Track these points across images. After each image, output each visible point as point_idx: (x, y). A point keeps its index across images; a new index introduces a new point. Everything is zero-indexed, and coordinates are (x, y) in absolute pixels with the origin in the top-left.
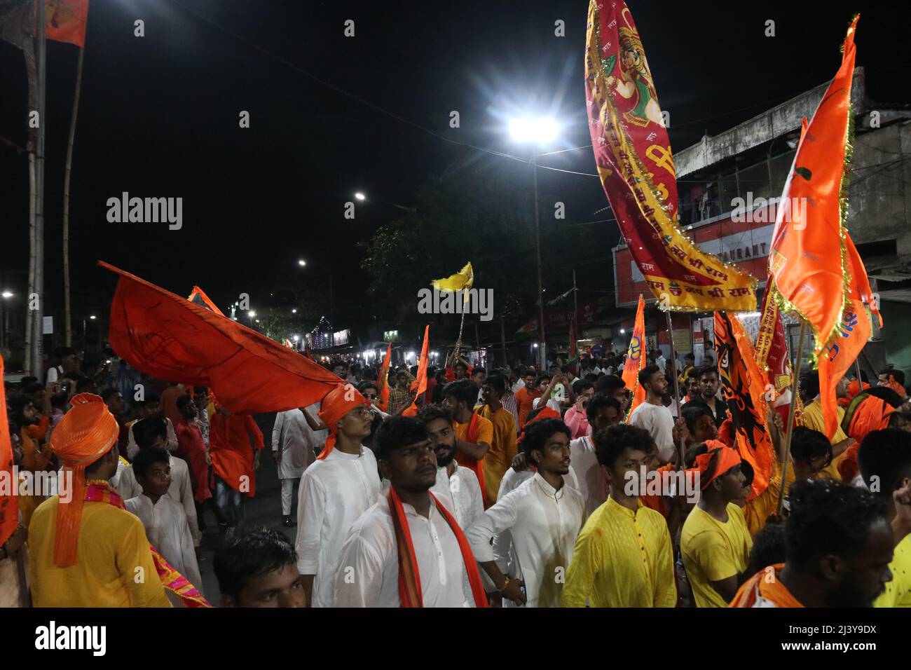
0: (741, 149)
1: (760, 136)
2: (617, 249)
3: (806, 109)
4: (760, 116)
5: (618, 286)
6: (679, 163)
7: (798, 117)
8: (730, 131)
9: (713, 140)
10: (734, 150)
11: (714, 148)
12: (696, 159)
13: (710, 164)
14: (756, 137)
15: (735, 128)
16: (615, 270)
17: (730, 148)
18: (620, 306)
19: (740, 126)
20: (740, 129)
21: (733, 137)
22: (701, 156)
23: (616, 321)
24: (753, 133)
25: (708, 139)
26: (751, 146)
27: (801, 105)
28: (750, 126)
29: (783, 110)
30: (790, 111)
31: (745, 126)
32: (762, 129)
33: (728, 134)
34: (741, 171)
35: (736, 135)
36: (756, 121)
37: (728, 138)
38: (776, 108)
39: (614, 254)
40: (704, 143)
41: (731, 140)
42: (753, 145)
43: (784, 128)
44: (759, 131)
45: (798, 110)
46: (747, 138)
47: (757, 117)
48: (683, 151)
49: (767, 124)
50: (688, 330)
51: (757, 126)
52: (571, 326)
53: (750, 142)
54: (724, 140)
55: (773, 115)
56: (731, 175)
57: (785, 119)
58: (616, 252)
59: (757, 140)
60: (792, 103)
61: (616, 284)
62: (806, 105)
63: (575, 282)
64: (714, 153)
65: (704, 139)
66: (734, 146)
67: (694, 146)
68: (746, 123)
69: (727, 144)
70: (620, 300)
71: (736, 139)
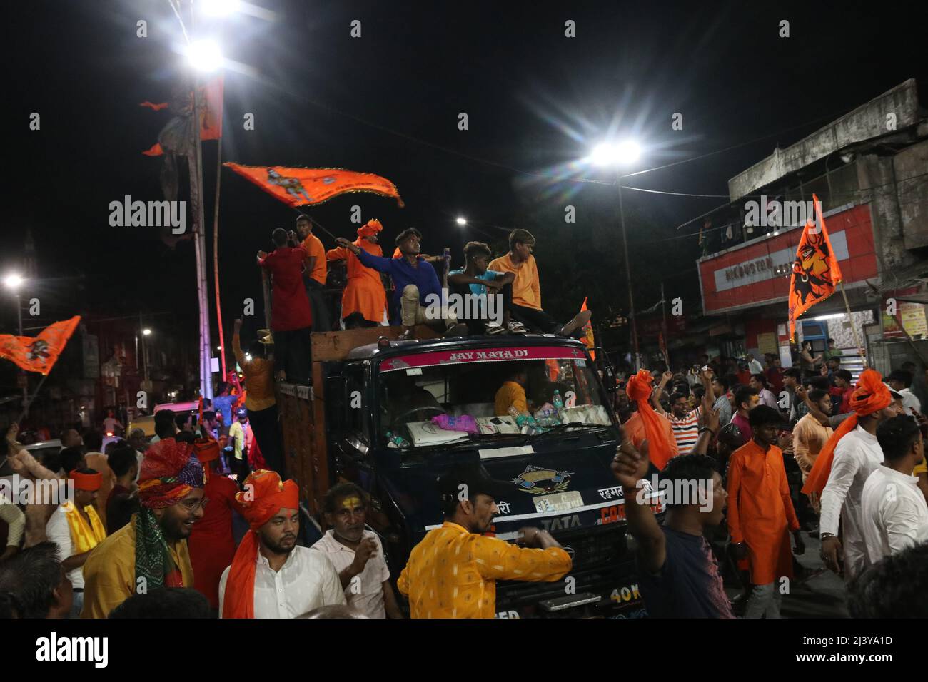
0: (810, 161)
1: (826, 147)
2: (701, 260)
3: (865, 121)
4: (826, 127)
5: (704, 295)
6: (755, 175)
7: (859, 128)
8: (799, 143)
9: (784, 152)
10: (804, 162)
11: (785, 159)
12: (770, 170)
13: (782, 175)
14: (822, 148)
15: (803, 140)
16: (700, 280)
17: (800, 159)
18: (707, 315)
19: (807, 138)
20: (808, 141)
21: (802, 148)
22: (774, 168)
23: (705, 328)
24: (819, 145)
25: (780, 151)
26: (819, 158)
27: (861, 116)
28: (816, 138)
29: (845, 122)
30: (851, 123)
31: (812, 138)
32: (827, 140)
33: (797, 146)
34: (806, 184)
35: (804, 146)
36: (821, 133)
37: (797, 150)
38: (840, 120)
39: (698, 265)
40: (776, 156)
41: (800, 151)
42: (820, 156)
43: (847, 139)
44: (825, 142)
45: (858, 122)
46: (815, 150)
47: (822, 129)
48: (757, 164)
49: (831, 135)
50: (773, 334)
51: (822, 138)
52: (661, 336)
53: (817, 153)
54: (794, 152)
55: (836, 127)
56: (797, 188)
57: (847, 130)
58: (701, 263)
59: (824, 151)
60: (853, 115)
61: (702, 294)
62: (865, 117)
63: (663, 295)
64: (786, 164)
65: (776, 151)
66: (803, 157)
67: (767, 158)
68: (813, 135)
69: (797, 156)
70: (707, 309)
71: (805, 150)
